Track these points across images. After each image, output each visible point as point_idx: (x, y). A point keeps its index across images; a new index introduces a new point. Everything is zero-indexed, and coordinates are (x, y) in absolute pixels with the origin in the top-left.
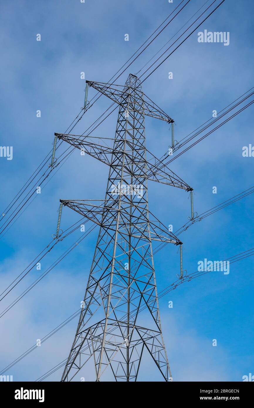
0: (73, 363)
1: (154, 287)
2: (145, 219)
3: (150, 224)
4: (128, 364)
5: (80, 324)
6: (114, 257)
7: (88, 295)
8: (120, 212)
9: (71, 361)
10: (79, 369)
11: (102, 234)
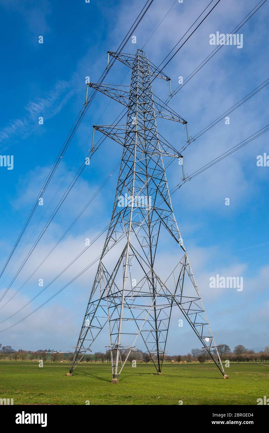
0: (110, 237)
1: (165, 182)
2: (156, 138)
3: (160, 141)
4: (150, 238)
5: (114, 211)
6: (135, 161)
7: (118, 192)
8: (137, 132)
9: (109, 236)
10: (116, 241)
11: (125, 151)
